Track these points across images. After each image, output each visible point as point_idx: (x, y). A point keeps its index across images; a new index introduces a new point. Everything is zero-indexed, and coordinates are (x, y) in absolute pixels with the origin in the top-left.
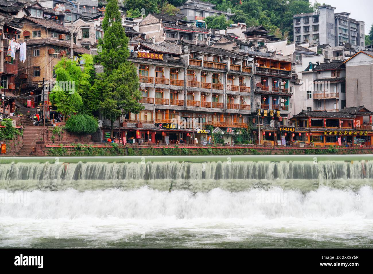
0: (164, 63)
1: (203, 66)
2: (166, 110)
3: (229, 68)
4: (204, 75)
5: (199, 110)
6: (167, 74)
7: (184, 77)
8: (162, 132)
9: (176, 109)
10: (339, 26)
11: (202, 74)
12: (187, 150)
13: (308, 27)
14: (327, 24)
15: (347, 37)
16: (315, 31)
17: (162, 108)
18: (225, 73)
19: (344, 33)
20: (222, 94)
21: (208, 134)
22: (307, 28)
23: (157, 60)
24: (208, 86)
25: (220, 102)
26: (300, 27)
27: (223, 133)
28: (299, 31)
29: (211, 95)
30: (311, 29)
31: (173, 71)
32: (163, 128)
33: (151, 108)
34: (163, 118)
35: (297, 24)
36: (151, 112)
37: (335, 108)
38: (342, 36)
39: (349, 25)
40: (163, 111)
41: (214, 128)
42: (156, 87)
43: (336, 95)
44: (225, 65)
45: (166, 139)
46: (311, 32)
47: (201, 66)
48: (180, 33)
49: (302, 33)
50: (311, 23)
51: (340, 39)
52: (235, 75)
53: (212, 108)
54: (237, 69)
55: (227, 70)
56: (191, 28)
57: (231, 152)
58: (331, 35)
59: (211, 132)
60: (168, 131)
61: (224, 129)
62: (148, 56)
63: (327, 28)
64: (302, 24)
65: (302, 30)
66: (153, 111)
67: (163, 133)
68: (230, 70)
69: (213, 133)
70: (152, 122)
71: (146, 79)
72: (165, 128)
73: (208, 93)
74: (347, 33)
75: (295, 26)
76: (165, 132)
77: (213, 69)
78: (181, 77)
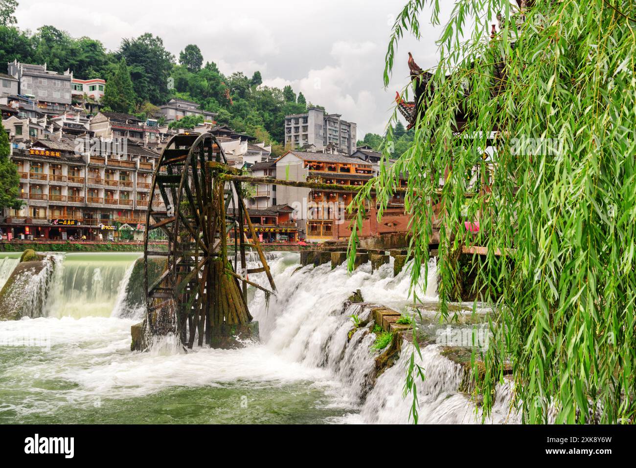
0: (62, 160)
1: (106, 163)
2: (64, 207)
3: (138, 166)
4: (110, 172)
5: (102, 207)
6: (65, 172)
7: (85, 174)
8: (58, 227)
9: (75, 205)
10: (328, 127)
11: (107, 171)
12: (80, 246)
13: (298, 127)
14: (315, 125)
15: (337, 138)
16: (304, 131)
17: (57, 205)
18: (135, 171)
19: (334, 134)
20: (131, 192)
21: (115, 230)
22: (297, 129)
23: (53, 157)
24: (115, 184)
25: (130, 199)
26: (291, 128)
27: (132, 229)
28: (290, 132)
29: (118, 192)
30: (301, 130)
31: (72, 169)
32: (59, 224)
33: (45, 205)
34: (61, 214)
35: (288, 125)
36: (45, 208)
37: (265, 205)
38: (332, 136)
39: (340, 127)
40: (60, 208)
41: (122, 224)
42: (50, 184)
43: (267, 193)
44: (135, 163)
45: (63, 234)
46: (301, 132)
47: (105, 164)
48: (130, 131)
49: (293, 133)
50: (301, 124)
51: (330, 140)
52: (147, 173)
53: (119, 205)
54: (149, 167)
55: (136, 168)
56: (142, 127)
57: (135, 248)
58: (320, 136)
59: (118, 229)
60: (65, 227)
61: (134, 225)
62: (43, 153)
63: (316, 129)
64: (293, 125)
65: (293, 130)
66: (46, 207)
67: (60, 229)
68: (140, 168)
69: (120, 229)
70: (45, 218)
71: (40, 177)
72: (62, 224)
73: (115, 191)
74: (337, 134)
75: (286, 126)
76: (61, 227)
77: (120, 167)
78: (82, 174)
